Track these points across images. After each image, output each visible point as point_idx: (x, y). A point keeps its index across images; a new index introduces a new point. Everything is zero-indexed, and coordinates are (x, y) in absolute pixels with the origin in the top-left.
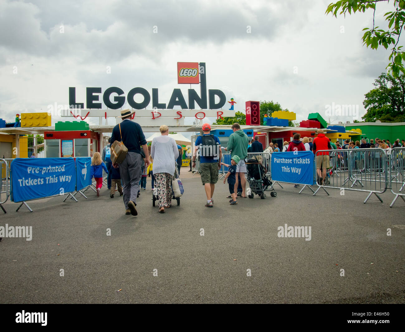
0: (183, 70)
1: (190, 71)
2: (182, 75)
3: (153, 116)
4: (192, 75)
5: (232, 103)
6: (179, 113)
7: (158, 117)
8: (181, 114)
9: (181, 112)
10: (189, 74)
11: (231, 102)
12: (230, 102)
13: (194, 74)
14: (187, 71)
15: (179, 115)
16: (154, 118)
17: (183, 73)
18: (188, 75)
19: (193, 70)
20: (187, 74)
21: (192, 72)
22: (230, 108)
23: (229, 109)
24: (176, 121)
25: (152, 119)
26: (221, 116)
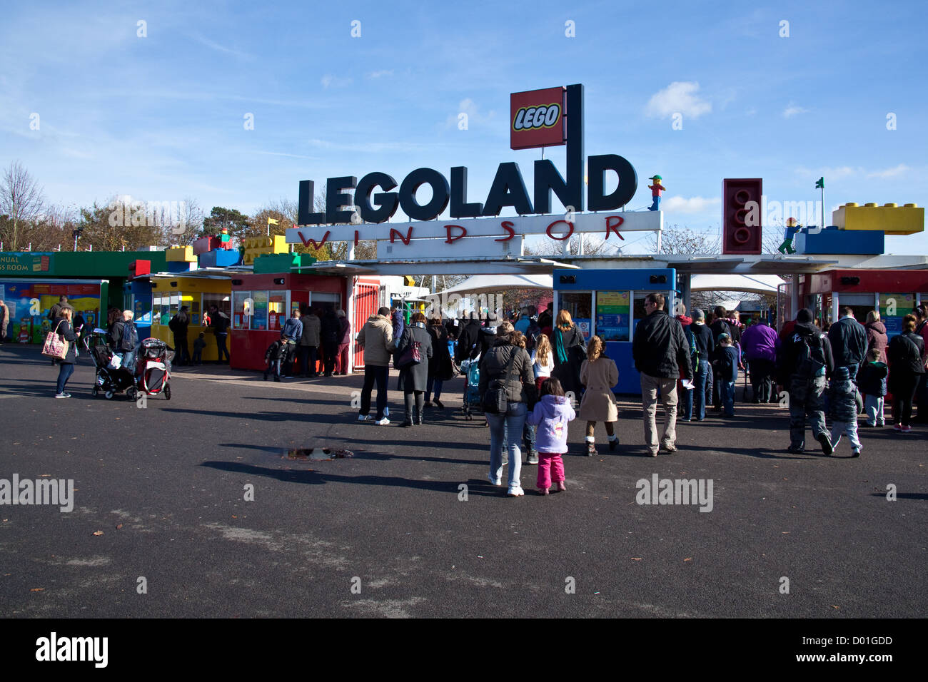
0: (522, 112)
1: (541, 114)
2: (521, 125)
3: (449, 235)
4: (544, 123)
5: (656, 188)
6: (510, 226)
7: (459, 238)
8: (513, 227)
9: (512, 224)
10: (538, 120)
13: (550, 119)
14: (533, 115)
15: (507, 232)
16: (450, 241)
17: (522, 122)
18: (536, 123)
19: (547, 109)
20: (532, 121)
21: (545, 115)
23: (649, 208)
24: (501, 245)
25: (446, 242)
26: (617, 228)
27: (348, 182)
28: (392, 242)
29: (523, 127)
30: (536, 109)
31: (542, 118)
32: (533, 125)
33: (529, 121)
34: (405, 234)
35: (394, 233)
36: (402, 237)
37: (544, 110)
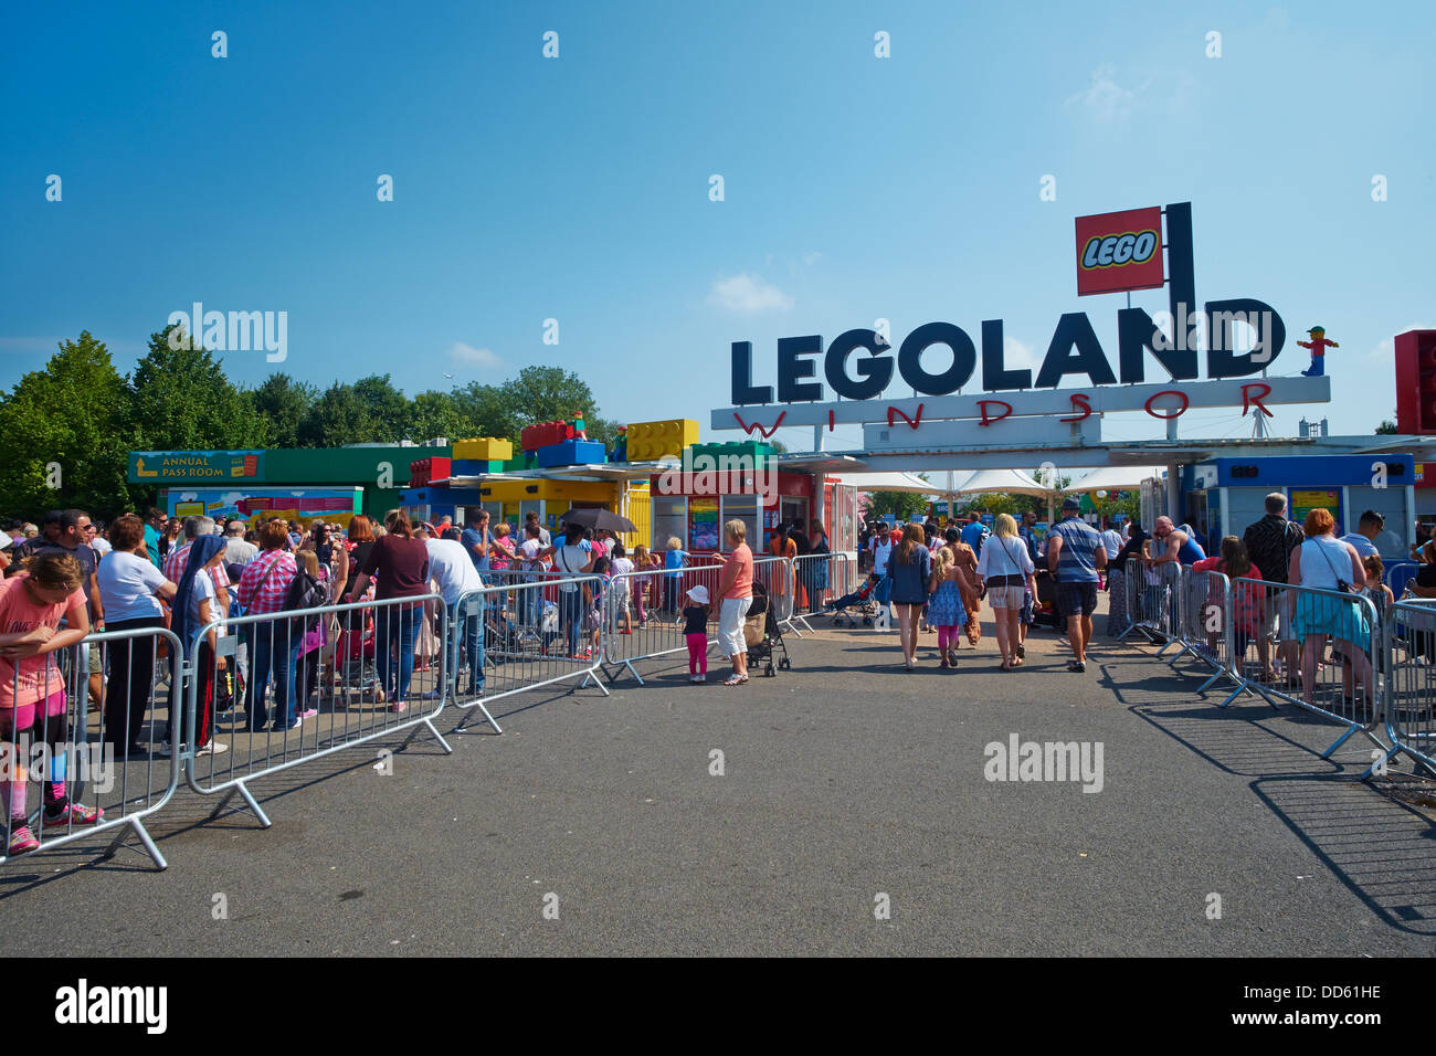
0: (1096, 242)
1: (1126, 244)
2: (1093, 262)
3: (984, 415)
4: (1132, 257)
5: (1318, 343)
6: (1082, 400)
7: (1001, 417)
8: (1088, 402)
9: (1087, 398)
10: (1123, 254)
11: (1310, 341)
12: (1306, 345)
13: (1142, 252)
14: (1114, 246)
15: (1078, 408)
16: (985, 423)
17: (1096, 256)
18: (1118, 258)
19: (1137, 238)
20: (1112, 255)
21: (1133, 246)
22: (1307, 365)
23: (1303, 373)
24: (1067, 428)
25: (981, 424)
26: (1261, 400)
27: (813, 343)
28: (891, 425)
29: (1098, 264)
30: (1118, 239)
31: (1128, 250)
32: (1113, 261)
33: (1107, 255)
34: (912, 414)
35: (893, 412)
36: (906, 418)
37: (1131, 240)
